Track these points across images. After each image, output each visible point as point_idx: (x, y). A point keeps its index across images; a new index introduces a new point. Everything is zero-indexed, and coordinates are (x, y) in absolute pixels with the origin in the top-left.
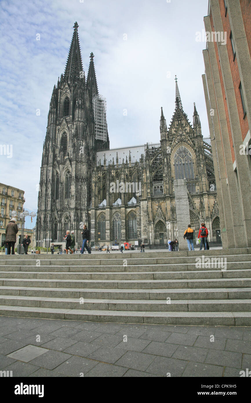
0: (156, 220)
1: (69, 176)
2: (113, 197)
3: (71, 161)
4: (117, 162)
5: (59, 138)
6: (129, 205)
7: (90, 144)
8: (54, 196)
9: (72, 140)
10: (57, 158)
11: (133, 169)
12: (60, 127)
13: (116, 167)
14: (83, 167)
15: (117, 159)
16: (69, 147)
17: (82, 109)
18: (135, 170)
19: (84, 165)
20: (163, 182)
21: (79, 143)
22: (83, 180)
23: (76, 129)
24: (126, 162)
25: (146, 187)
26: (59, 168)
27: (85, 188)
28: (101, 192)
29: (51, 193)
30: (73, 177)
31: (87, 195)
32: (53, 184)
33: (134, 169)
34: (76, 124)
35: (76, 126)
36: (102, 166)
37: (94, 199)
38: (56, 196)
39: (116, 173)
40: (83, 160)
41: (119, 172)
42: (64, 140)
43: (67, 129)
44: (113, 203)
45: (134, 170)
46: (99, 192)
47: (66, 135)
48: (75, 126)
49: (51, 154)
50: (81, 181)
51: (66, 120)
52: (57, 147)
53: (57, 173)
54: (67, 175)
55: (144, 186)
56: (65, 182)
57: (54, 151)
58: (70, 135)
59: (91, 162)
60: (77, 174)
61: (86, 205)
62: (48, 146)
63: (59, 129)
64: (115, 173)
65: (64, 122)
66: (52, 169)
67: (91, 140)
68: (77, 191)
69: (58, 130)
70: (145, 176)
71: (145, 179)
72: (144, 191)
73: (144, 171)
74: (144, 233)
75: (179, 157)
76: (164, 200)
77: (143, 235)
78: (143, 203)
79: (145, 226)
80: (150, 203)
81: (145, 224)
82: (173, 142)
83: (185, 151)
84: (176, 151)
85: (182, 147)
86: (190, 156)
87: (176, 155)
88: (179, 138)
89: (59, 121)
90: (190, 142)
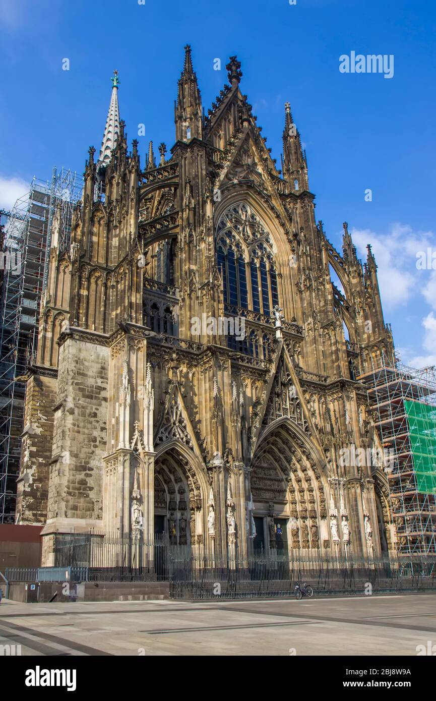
70: (103, 241)
71: (102, 252)
72: (88, 297)
73: (99, 214)
74: (71, 503)
75: (234, 233)
76: (190, 366)
77: (70, 512)
78: (80, 350)
79: (84, 468)
80: (142, 354)
81: (82, 455)
82: (225, 171)
83: (252, 226)
84: (226, 212)
85: (244, 206)
86: (269, 250)
87: (223, 223)
88: (241, 172)
90: (276, 204)
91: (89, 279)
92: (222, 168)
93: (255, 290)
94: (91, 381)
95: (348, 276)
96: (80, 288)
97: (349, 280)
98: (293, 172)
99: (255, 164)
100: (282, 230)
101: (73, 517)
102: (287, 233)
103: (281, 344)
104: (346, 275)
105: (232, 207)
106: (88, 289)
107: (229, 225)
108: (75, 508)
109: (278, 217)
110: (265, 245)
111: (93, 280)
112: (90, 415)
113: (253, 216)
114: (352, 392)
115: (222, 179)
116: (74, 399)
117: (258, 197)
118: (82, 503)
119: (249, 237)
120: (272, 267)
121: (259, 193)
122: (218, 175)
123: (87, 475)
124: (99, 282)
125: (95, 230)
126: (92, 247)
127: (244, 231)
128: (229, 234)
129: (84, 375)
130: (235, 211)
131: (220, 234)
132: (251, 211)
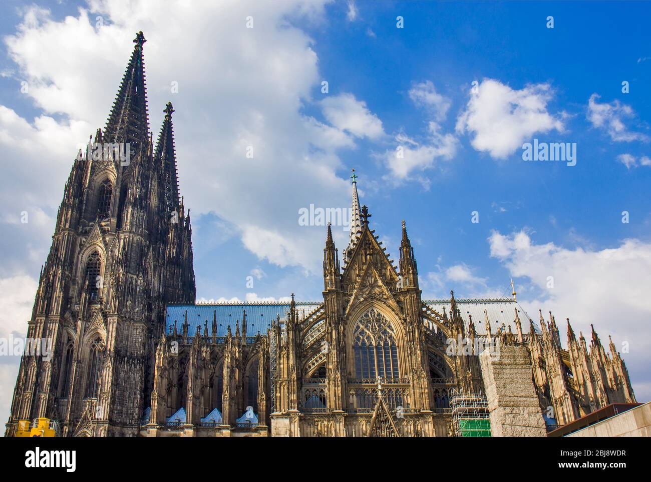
1: (98, 347)
2: (203, 404)
3: (105, 316)
4: (214, 331)
5: (81, 262)
6: (239, 426)
7: (154, 287)
8: (56, 388)
9: (113, 270)
10: (73, 305)
11: (251, 349)
12: (84, 240)
13: (211, 341)
14: (135, 332)
15: (215, 326)
16: (105, 286)
17: (141, 207)
18: (255, 351)
19: (137, 329)
20: (327, 381)
21: (130, 280)
22: (134, 359)
23: (124, 248)
24: (236, 334)
26: (75, 329)
27: (137, 377)
28: (175, 390)
29: (51, 381)
30: (110, 350)
31: (141, 396)
32: (56, 362)
33: (253, 350)
34: (125, 239)
35: (124, 242)
36: (180, 336)
37: (156, 404)
38: (63, 390)
39: (211, 353)
40: (135, 317)
41: (218, 353)
42: (92, 270)
43: (102, 246)
44: (202, 418)
45: (252, 352)
46: (169, 391)
47: (98, 260)
48: (122, 241)
49: (58, 294)
50: (128, 362)
51: (101, 226)
52: (74, 281)
53: (70, 339)
54: (94, 346)
55: (280, 386)
56: (88, 360)
57: (66, 289)
58: (107, 260)
59: (154, 325)
60: (120, 345)
61: (136, 417)
62: (54, 277)
63: (83, 243)
64: (208, 353)
65: (98, 231)
66: (59, 328)
67: (156, 279)
68: (116, 383)
69: (81, 245)
70: (286, 365)
71: (286, 372)
72: (280, 397)
73: (283, 353)
75: (366, 330)
76: (329, 421)
78: (277, 423)
80: (297, 424)
82: (353, 297)
83: (378, 321)
84: (359, 319)
85: (373, 310)
86: (390, 332)
87: (358, 327)
88: (367, 291)
89: (84, 226)
90: (391, 302)
91: (280, 388)
92: (352, 295)
95: (452, 331)
96: (276, 393)
97: (452, 333)
98: (405, 274)
99: (376, 281)
100: (397, 318)
102: (400, 319)
103: (380, 399)
104: (449, 331)
105: (363, 314)
106: (280, 393)
107: (361, 326)
109: (393, 310)
110: (388, 330)
111: (282, 387)
113: (379, 315)
114: (429, 418)
115: (351, 304)
117: (379, 302)
119: (376, 329)
120: (393, 343)
121: (380, 300)
122: (349, 301)
124: (285, 388)
125: (282, 361)
126: (281, 371)
127: (372, 326)
128: (362, 332)
130: (366, 315)
131: (356, 335)
132: (377, 312)
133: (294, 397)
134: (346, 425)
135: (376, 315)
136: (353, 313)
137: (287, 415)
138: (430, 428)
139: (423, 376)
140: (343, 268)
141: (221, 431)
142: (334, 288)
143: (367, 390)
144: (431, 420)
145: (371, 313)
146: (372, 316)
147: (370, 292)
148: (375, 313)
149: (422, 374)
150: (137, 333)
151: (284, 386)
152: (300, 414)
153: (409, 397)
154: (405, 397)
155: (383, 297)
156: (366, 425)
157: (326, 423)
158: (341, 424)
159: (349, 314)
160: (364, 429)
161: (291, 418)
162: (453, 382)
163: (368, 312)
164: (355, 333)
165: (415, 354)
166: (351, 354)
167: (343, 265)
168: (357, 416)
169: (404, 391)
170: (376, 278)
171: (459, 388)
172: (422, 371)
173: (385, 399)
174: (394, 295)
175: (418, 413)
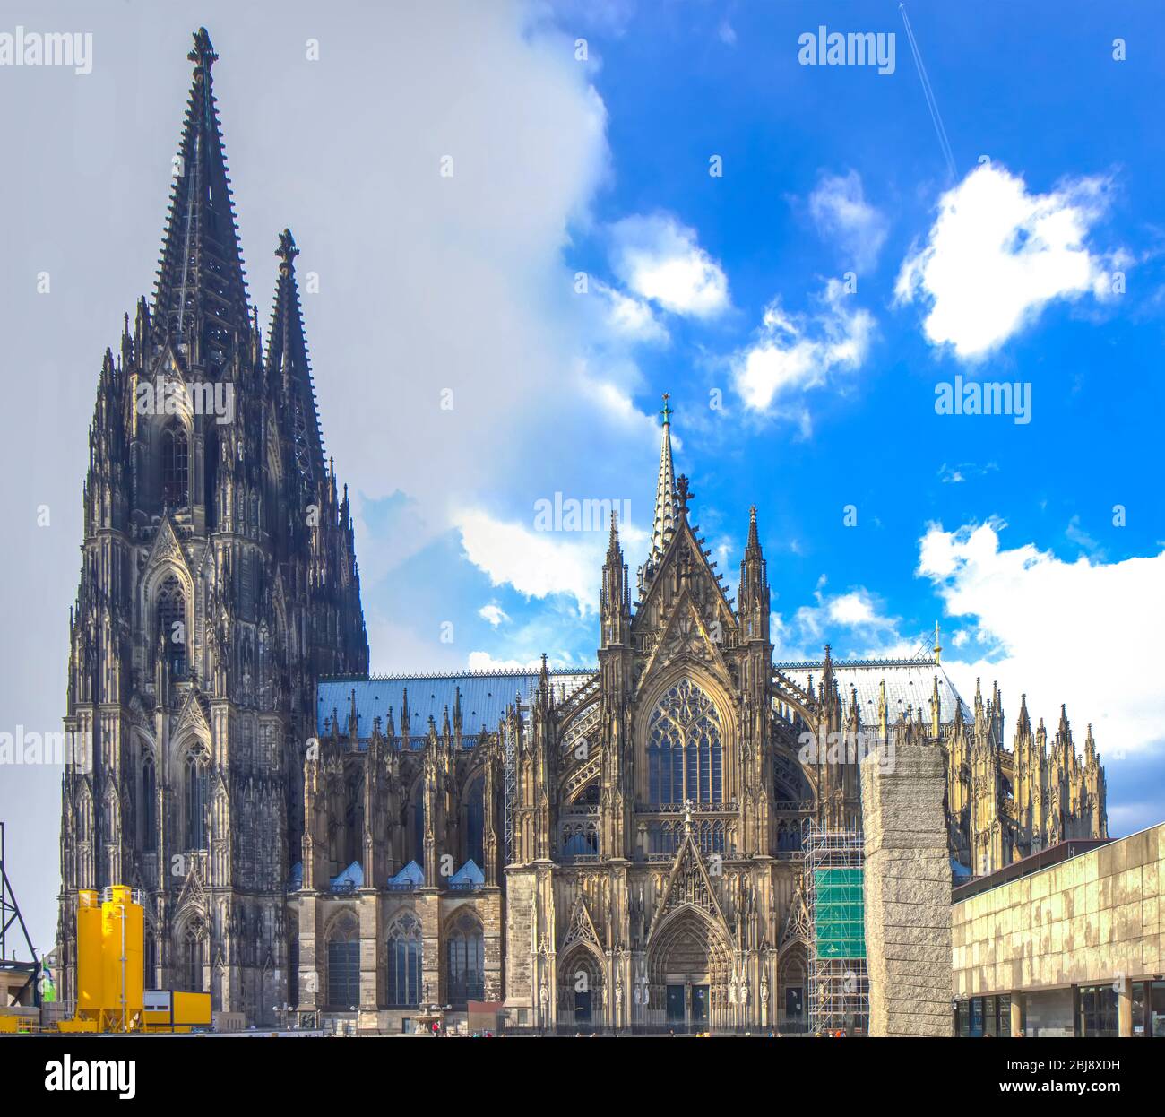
0: (567, 944)
1: (198, 761)
2: (390, 853)
3: (205, 704)
4: (406, 727)
5: (146, 600)
6: (454, 887)
7: (291, 646)
8: (133, 834)
9: (209, 615)
10: (141, 684)
11: (470, 758)
12: (145, 552)
13: (401, 744)
14: (262, 732)
15: (406, 716)
16: (198, 646)
17: (251, 483)
18: (477, 761)
19: (266, 726)
20: (600, 810)
21: (243, 633)
22: (265, 781)
23: (225, 568)
24: (445, 730)
25: (530, 822)
26: (153, 730)
27: (274, 811)
28: (341, 832)
29: (122, 823)
30: (220, 766)
31: (284, 843)
32: (126, 790)
33: (474, 758)
34: (225, 549)
35: (224, 557)
36: (344, 738)
37: (311, 857)
38: (146, 837)
39: (401, 767)
40: (261, 703)
41: (413, 766)
42: (169, 610)
43: (182, 564)
44: (390, 877)
45: (473, 762)
46: (332, 834)
47: (179, 594)
48: (220, 554)
49: (110, 663)
50: (255, 786)
51: (174, 524)
52: (138, 640)
53: (145, 748)
54: (191, 759)
55: (522, 819)
56: (182, 785)
57: (123, 653)
58: (196, 593)
59: (296, 718)
60: (238, 757)
61: (279, 879)
62: (96, 629)
63: (143, 559)
64: (396, 766)
65: (170, 534)
66: (122, 729)
67: (294, 630)
68: (237, 824)
69: (140, 563)
70: (531, 784)
71: (531, 795)
72: (521, 838)
73: (527, 762)
74: (515, 988)
75: (670, 720)
76: (601, 876)
77: (514, 994)
78: (515, 882)
79: (523, 964)
81: (521, 956)
82: (652, 658)
83: (693, 702)
84: (661, 699)
85: (685, 683)
86: (713, 722)
87: (658, 714)
88: (677, 646)
89: (142, 523)
90: (719, 668)
92: (649, 655)
93: (690, 774)
94: (524, 903)
96: (514, 832)
98: (747, 613)
99: (694, 627)
100: (726, 696)
101: (517, 996)
102: (731, 697)
105: (668, 691)
106: (521, 831)
107: (663, 713)
108: (518, 991)
109: (721, 682)
110: (709, 719)
111: (524, 823)
112: (525, 928)
113: (695, 691)
115: (647, 671)
116: (513, 918)
117: (697, 667)
118: (522, 987)
119: (688, 716)
120: (717, 741)
121: (698, 664)
122: (645, 666)
123: (525, 969)
125: (524, 777)
127: (682, 712)
128: (665, 723)
129: (519, 900)
130: (673, 693)
131: (653, 728)
132: (692, 685)
133: (544, 838)
134: (628, 882)
135: (690, 692)
136: (651, 689)
137: (533, 868)
138: (766, 884)
139: (761, 798)
140: (636, 604)
141: (423, 897)
142: (618, 643)
143: (667, 823)
144: (768, 871)
145: (681, 687)
146: (682, 693)
147: (683, 648)
148: (688, 687)
149: (761, 795)
150: (267, 734)
151: (528, 820)
152: (554, 865)
153: (735, 834)
154: (729, 834)
155: (704, 657)
156: (662, 881)
157: (596, 879)
158: (621, 880)
159: (644, 691)
160: (659, 887)
161: (538, 873)
162: (812, 808)
163: (676, 686)
164: (651, 724)
165: (753, 760)
166: (643, 761)
167: (636, 597)
168: (648, 867)
169: (727, 825)
170: (694, 621)
171: (820, 817)
172: (760, 789)
173: (696, 837)
174: (724, 655)
175: (749, 860)
